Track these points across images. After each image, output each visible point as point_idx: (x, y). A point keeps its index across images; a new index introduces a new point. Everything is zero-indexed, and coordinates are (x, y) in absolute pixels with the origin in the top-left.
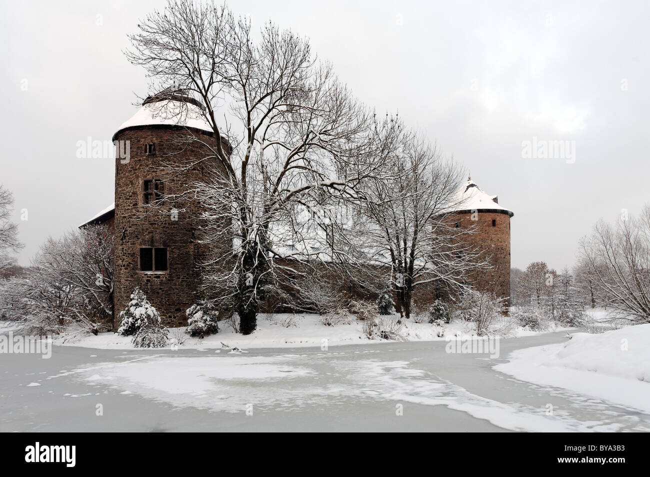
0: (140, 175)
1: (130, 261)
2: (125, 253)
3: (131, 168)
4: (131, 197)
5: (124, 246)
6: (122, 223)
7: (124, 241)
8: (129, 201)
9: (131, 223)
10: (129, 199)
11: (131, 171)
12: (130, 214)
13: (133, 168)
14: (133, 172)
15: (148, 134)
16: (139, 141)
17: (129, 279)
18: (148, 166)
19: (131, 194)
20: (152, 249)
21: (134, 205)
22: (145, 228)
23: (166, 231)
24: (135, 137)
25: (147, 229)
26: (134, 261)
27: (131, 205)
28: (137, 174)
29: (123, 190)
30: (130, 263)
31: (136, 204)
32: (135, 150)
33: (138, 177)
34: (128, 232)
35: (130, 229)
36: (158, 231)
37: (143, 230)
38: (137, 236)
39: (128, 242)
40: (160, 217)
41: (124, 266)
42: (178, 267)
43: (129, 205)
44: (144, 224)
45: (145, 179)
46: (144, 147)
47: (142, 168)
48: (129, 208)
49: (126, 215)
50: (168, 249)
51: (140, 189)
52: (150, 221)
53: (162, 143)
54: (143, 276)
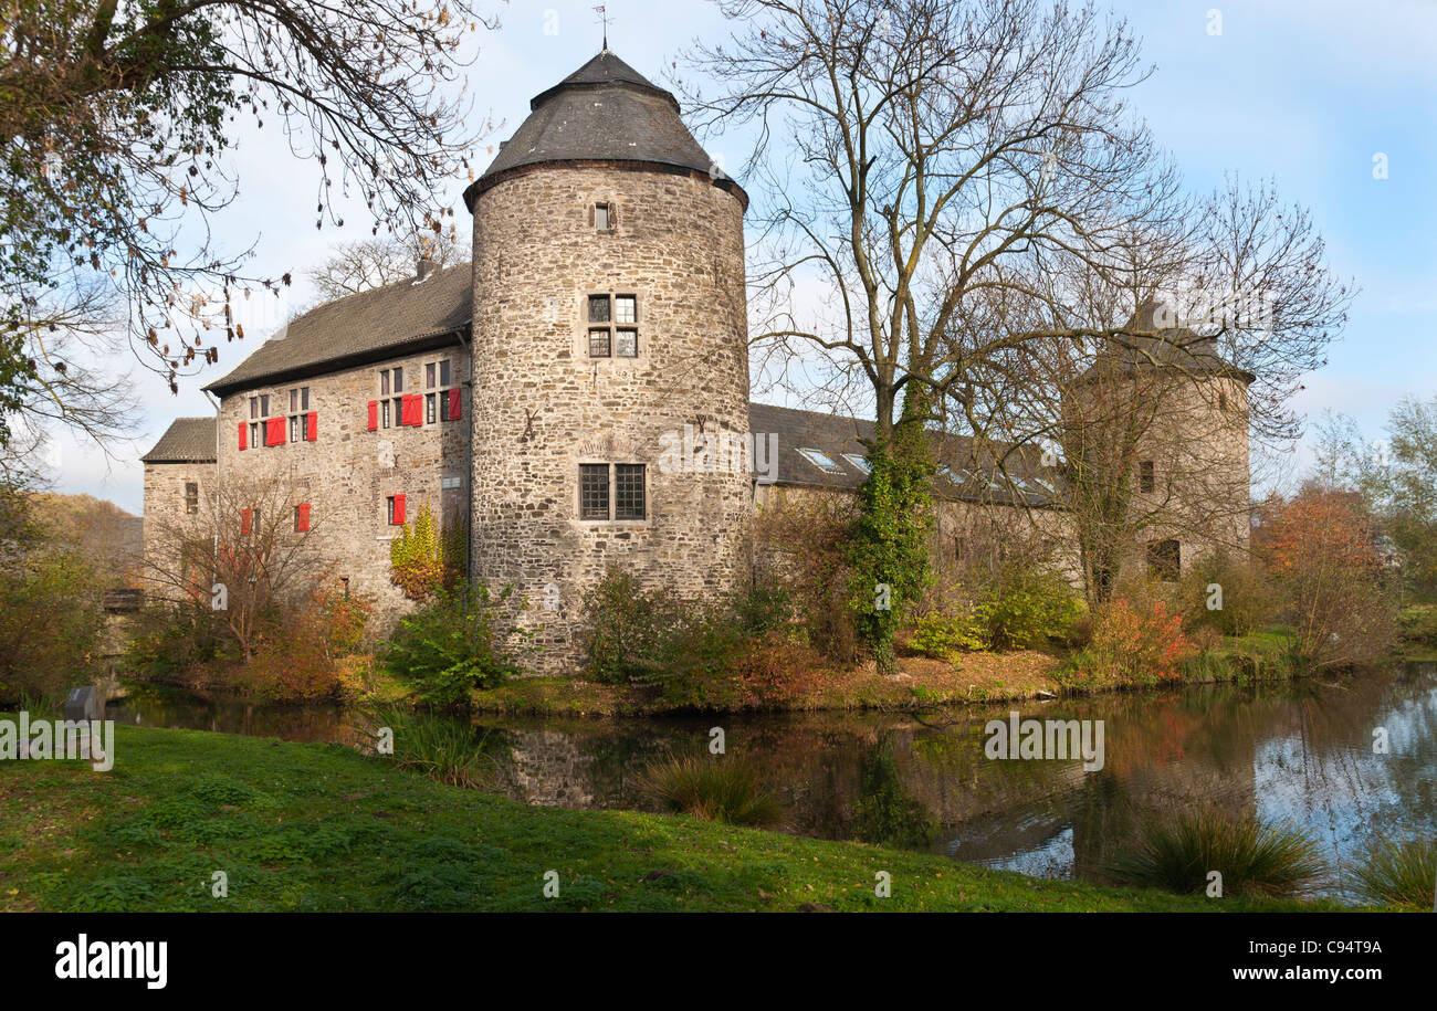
0: (575, 280)
1: (548, 495)
2: (535, 476)
3: (551, 262)
4: (552, 334)
5: (528, 456)
6: (523, 398)
7: (529, 444)
8: (546, 344)
9: (553, 401)
10: (546, 340)
11: (550, 270)
12: (547, 377)
13: (556, 262)
14: (555, 273)
15: (597, 180)
16: (573, 196)
17: (547, 541)
18: (597, 259)
19: (550, 327)
20: (608, 465)
21: (559, 356)
22: (591, 414)
23: (643, 423)
24: (560, 187)
25: (597, 417)
26: (562, 496)
27: (553, 355)
28: (569, 277)
29: (524, 317)
30: (549, 501)
31: (564, 354)
32: (561, 218)
33: (569, 285)
34: (543, 423)
35: (550, 414)
36: (625, 422)
37: (585, 418)
38: (569, 434)
39: (544, 447)
40: (629, 387)
41: (530, 507)
42: (671, 511)
43: (545, 356)
44: (589, 404)
45: (593, 292)
46: (586, 212)
47: (583, 265)
48: (546, 362)
49: (534, 380)
50: (648, 466)
51: (578, 316)
52: (604, 398)
53: (631, 205)
54: (587, 532)
